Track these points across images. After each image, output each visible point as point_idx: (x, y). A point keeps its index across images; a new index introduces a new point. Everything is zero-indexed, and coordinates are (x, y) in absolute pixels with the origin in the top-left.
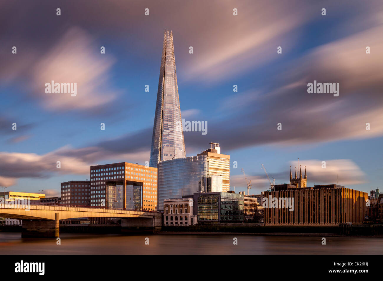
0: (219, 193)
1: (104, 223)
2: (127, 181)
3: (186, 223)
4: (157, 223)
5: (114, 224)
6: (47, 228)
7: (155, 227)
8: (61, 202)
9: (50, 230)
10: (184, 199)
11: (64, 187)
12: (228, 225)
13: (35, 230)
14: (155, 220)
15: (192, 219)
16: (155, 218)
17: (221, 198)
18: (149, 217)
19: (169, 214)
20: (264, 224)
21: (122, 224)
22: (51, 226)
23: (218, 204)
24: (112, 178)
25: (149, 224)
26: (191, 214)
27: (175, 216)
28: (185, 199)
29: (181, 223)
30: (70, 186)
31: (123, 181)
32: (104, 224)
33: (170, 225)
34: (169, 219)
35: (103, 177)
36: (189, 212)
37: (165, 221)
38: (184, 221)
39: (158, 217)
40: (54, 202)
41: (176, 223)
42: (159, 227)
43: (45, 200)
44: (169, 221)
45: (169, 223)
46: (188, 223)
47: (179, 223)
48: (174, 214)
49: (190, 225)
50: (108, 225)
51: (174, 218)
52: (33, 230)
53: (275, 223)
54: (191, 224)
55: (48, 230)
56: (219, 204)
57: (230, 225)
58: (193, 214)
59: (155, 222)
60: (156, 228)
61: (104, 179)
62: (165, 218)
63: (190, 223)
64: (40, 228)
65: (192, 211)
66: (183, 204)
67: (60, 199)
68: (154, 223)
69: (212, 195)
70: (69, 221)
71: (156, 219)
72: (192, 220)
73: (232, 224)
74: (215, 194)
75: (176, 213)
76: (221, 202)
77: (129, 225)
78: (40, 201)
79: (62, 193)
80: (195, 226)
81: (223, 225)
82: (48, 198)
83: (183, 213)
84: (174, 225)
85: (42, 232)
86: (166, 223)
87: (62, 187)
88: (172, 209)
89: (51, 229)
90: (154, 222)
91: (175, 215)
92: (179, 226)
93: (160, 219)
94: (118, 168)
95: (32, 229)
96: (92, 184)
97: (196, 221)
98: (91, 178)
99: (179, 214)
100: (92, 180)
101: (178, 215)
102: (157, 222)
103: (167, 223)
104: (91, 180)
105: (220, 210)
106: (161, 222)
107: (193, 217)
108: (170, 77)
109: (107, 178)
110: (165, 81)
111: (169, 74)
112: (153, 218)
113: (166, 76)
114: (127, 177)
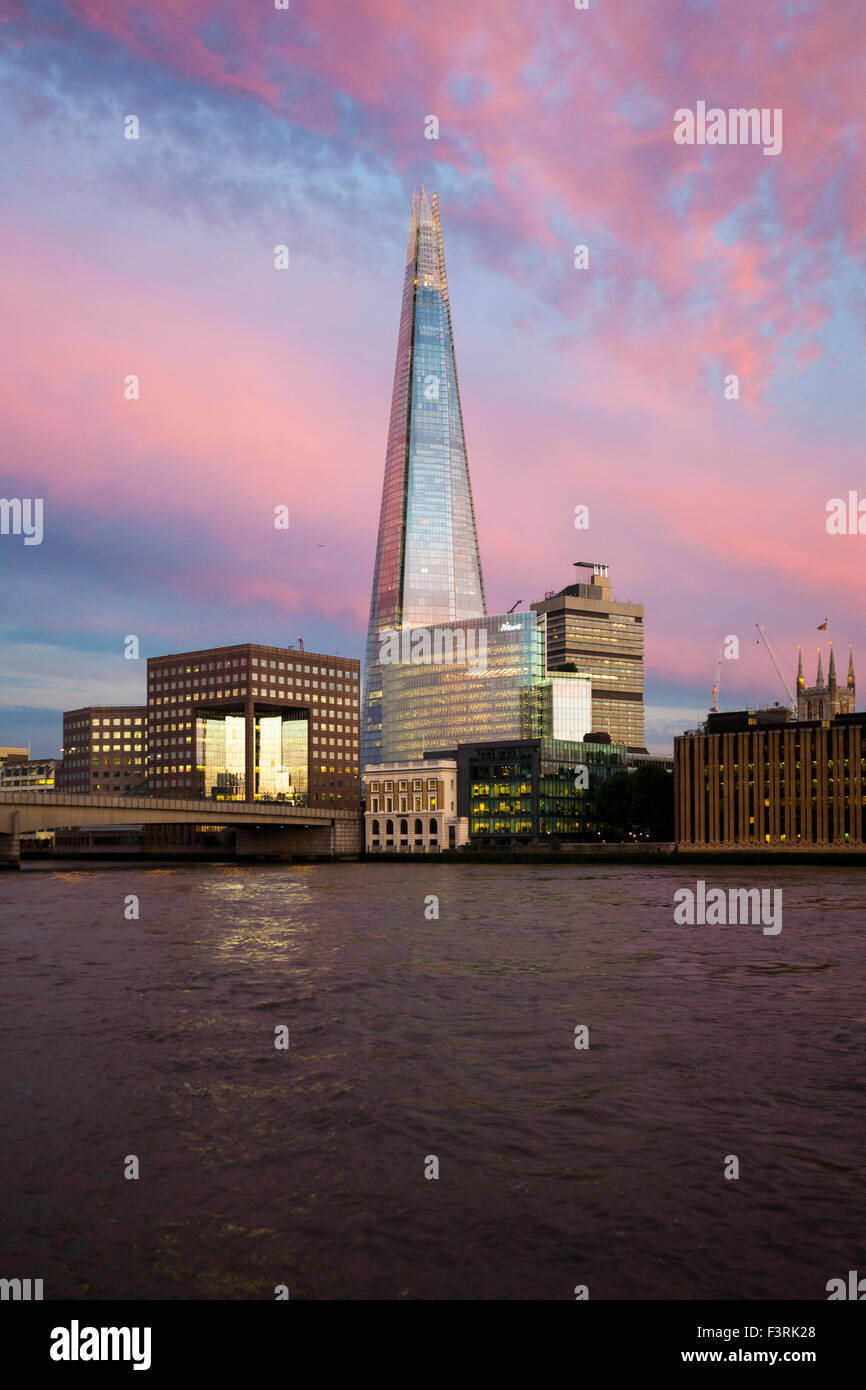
0: (536, 743)
1: (189, 843)
2: (256, 704)
3: (434, 842)
4: (343, 843)
5: (218, 845)
7: (337, 855)
8: (63, 773)
10: (426, 765)
11: (68, 726)
14: (337, 834)
15: (451, 827)
16: (338, 826)
17: (542, 758)
18: (318, 823)
19: (382, 812)
20: (676, 846)
21: (237, 847)
23: (533, 779)
24: (212, 695)
26: (448, 812)
27: (401, 818)
28: (429, 764)
29: (419, 842)
30: (88, 722)
31: (243, 704)
33: (384, 849)
34: (383, 828)
35: (185, 691)
36: (443, 808)
37: (370, 838)
38: (427, 836)
39: (345, 822)
41: (404, 843)
42: (349, 854)
43: (18, 767)
44: (383, 837)
45: (383, 843)
46: (439, 843)
47: (411, 842)
48: (396, 812)
49: (444, 850)
51: (397, 827)
53: (707, 841)
54: (448, 847)
56: (536, 781)
58: (455, 813)
59: (338, 838)
60: (341, 858)
61: (189, 698)
62: (369, 828)
63: (444, 844)
65: (452, 803)
66: (425, 781)
67: (60, 765)
68: (332, 843)
70: (85, 836)
71: (339, 828)
72: (452, 832)
74: (522, 747)
75: (404, 810)
76: (543, 771)
77: (257, 850)
79: (66, 746)
80: (460, 851)
81: (547, 850)
83: (425, 811)
84: (398, 850)
86: (371, 844)
87: (65, 726)
88: (391, 797)
90: (332, 838)
91: (398, 816)
92: (412, 851)
93: (356, 829)
94: (228, 664)
96: (152, 715)
97: (463, 838)
98: (150, 695)
99: (411, 811)
100: (152, 702)
101: (407, 816)
102: (342, 839)
103: (376, 843)
104: (148, 702)
105: (538, 799)
106: (357, 839)
107: (455, 822)
108: (429, 347)
109: (196, 697)
110: (416, 359)
111: (428, 334)
112: (330, 827)
113: (419, 342)
114: (255, 692)
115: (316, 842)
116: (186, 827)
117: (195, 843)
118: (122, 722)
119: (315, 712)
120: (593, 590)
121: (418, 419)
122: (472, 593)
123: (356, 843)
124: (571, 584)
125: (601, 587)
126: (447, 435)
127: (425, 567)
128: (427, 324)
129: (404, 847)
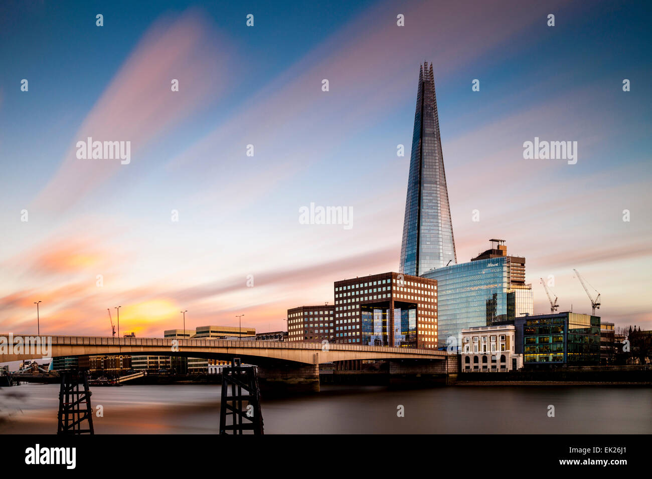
0: (565, 315)
2: (395, 302)
3: (503, 367)
4: (451, 368)
5: (376, 370)
6: (300, 377)
7: (448, 374)
8: (288, 338)
9: (305, 380)
11: (292, 315)
12: (583, 369)
13: (280, 380)
14: (449, 363)
15: (513, 359)
16: (449, 359)
17: (568, 324)
18: (440, 358)
19: (471, 352)
21: (391, 371)
22: (307, 374)
23: (564, 334)
24: (371, 298)
25: (438, 370)
26: (511, 352)
27: (483, 355)
29: (494, 367)
30: (302, 313)
31: (389, 302)
32: (358, 371)
33: (473, 371)
34: (472, 360)
35: (355, 297)
36: (509, 349)
37: (464, 365)
38: (499, 364)
39: (452, 357)
40: (278, 340)
41: (485, 367)
42: (454, 373)
43: (264, 336)
44: (472, 365)
45: (472, 367)
46: (506, 367)
47: (489, 366)
48: (480, 352)
49: (510, 371)
50: (365, 371)
51: (480, 359)
52: (277, 380)
54: (511, 369)
55: (302, 380)
56: (566, 335)
57: (587, 368)
58: (514, 352)
59: (449, 366)
60: (450, 375)
61: (358, 300)
62: (463, 360)
63: (510, 367)
64: (289, 377)
65: (513, 347)
66: (498, 336)
67: (287, 333)
68: (446, 368)
69: (551, 318)
71: (449, 361)
72: (514, 362)
73: (592, 368)
74: (555, 318)
75: (485, 351)
76: (569, 330)
77: (402, 372)
78: (256, 338)
79: (289, 325)
80: (519, 371)
81: (573, 369)
82: (268, 333)
83: (498, 351)
84: (481, 371)
85: (292, 383)
86: (465, 368)
87: (289, 316)
88: (477, 345)
89: (306, 378)
90: (446, 365)
93: (456, 361)
94: (379, 283)
95: (275, 379)
96: (337, 309)
97: (520, 364)
98: (336, 299)
99: (489, 351)
100: (337, 303)
101: (487, 354)
102: (451, 366)
103: (468, 368)
105: (567, 344)
106: (456, 366)
107: (516, 356)
108: (430, 138)
109: (362, 299)
110: (423, 144)
111: (429, 132)
112: (445, 360)
113: (425, 136)
114: (394, 295)
115: (437, 368)
116: (356, 361)
117: (362, 369)
118: (319, 313)
119: (419, 305)
120: (499, 252)
121: (425, 173)
122: (450, 254)
123: (456, 368)
124: (488, 249)
125: (502, 251)
126: (438, 180)
127: (428, 241)
128: (428, 128)
129: (485, 370)
